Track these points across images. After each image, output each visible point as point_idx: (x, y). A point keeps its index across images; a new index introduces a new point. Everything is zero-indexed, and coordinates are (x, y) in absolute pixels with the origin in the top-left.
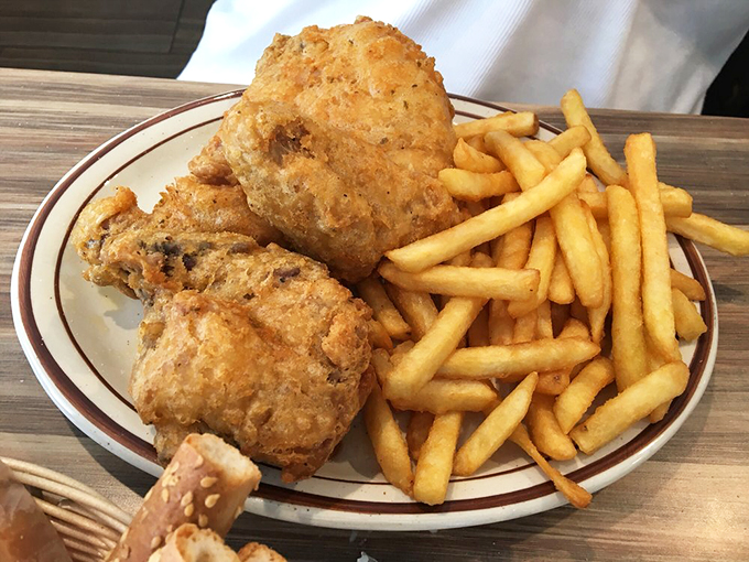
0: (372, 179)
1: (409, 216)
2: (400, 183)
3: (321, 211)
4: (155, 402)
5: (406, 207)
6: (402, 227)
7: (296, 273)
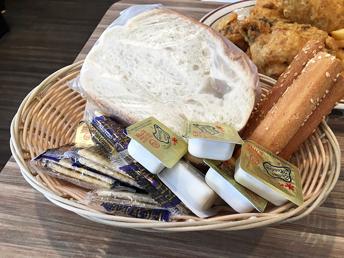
0: (329, 4)
1: (339, 20)
2: (338, 7)
3: (314, 12)
4: (273, 54)
5: (338, 17)
6: (336, 23)
7: (309, 27)
